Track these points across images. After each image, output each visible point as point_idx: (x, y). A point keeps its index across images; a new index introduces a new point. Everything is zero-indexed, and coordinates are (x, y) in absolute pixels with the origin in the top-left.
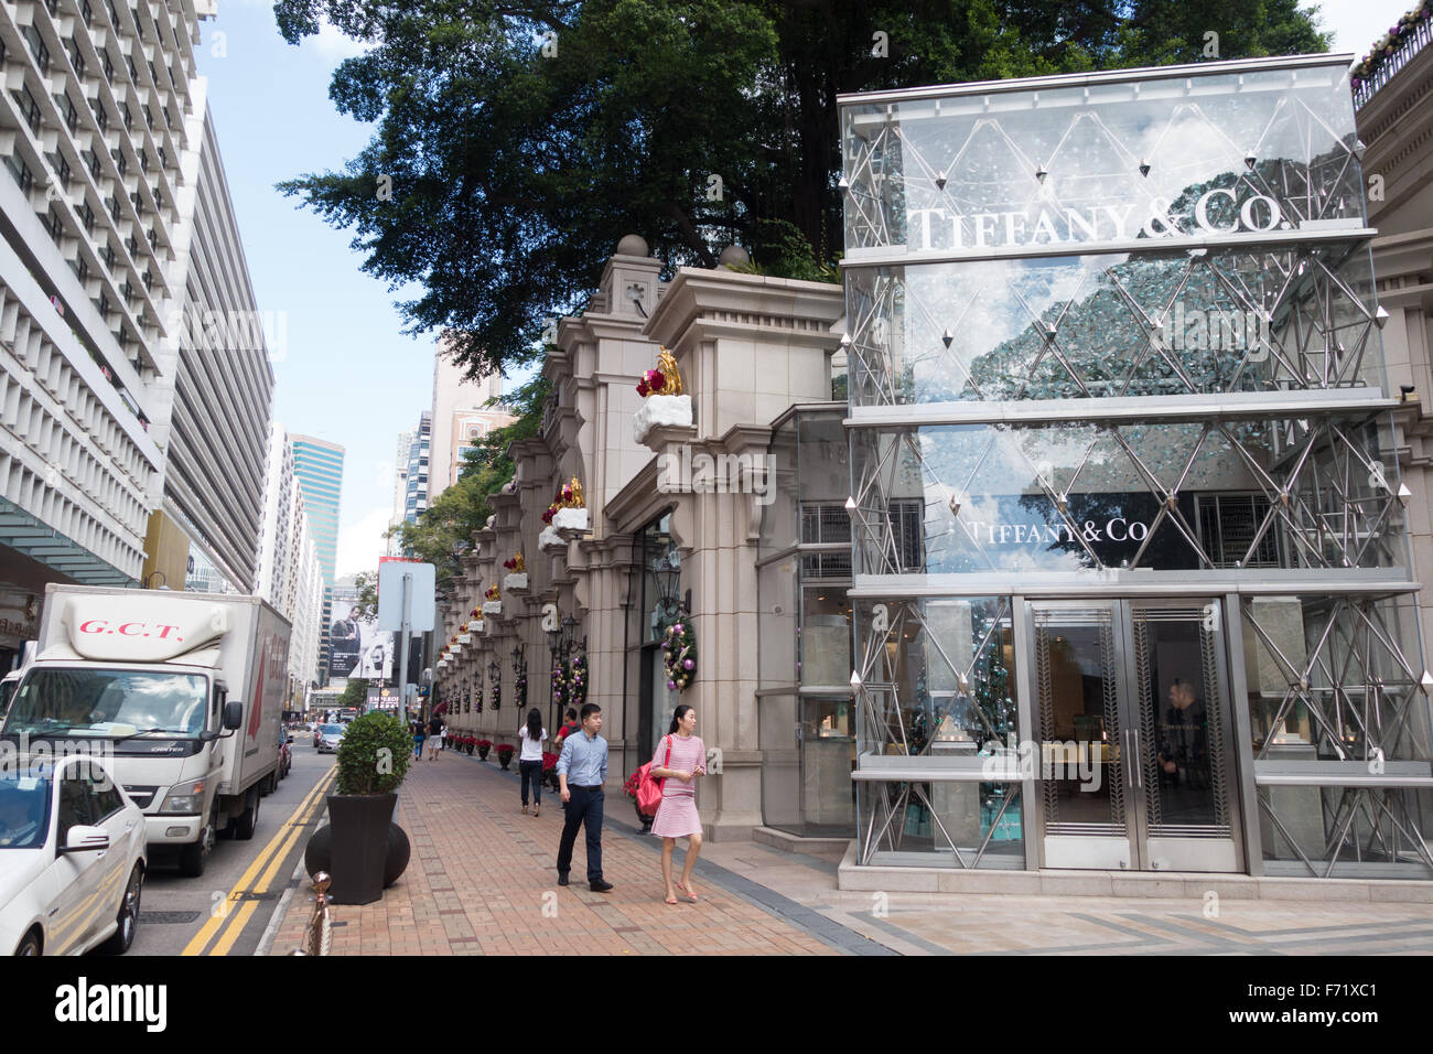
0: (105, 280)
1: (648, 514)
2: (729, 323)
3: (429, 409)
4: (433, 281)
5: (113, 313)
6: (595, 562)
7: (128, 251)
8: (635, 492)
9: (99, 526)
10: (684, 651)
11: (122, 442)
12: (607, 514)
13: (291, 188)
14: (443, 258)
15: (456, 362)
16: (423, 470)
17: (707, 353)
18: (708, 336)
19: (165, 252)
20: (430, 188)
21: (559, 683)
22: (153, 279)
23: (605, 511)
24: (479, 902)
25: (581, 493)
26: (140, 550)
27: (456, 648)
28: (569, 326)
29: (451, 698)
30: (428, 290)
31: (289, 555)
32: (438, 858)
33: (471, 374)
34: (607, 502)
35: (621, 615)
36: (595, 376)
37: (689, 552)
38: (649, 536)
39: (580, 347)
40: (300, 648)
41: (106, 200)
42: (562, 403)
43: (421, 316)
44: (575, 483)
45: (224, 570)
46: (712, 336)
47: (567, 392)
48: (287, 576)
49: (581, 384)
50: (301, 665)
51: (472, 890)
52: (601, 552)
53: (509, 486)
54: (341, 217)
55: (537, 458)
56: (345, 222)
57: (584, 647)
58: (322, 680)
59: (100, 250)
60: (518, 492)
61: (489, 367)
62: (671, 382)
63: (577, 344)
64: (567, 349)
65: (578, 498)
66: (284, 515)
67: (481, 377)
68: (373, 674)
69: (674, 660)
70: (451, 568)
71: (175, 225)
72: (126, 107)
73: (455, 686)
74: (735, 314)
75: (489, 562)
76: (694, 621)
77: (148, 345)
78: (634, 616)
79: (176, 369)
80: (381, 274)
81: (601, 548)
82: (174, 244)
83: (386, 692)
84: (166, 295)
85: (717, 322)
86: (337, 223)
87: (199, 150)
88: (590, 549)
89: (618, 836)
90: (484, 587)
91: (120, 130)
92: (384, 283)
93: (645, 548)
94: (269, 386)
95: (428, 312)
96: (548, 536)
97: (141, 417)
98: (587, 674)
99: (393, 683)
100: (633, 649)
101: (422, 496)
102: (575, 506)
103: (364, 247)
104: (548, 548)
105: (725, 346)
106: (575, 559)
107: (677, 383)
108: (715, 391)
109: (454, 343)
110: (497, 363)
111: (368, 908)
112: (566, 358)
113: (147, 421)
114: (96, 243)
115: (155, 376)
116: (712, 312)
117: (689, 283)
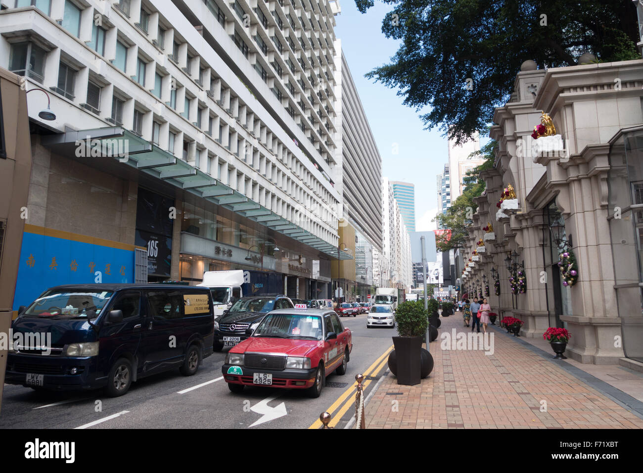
0: (312, 129)
1: (548, 198)
2: (579, 93)
3: (447, 162)
4: (435, 103)
5: (316, 142)
6: (524, 224)
7: (318, 116)
8: (540, 188)
9: (320, 226)
10: (570, 266)
11: (325, 193)
12: (528, 201)
13: (370, 75)
14: (438, 92)
15: (449, 138)
16: (448, 190)
17: (568, 110)
18: (567, 102)
19: (332, 114)
20: (429, 61)
21: (513, 284)
22: (329, 126)
23: (527, 199)
24: (465, 388)
25: (514, 191)
26: (337, 235)
27: (469, 269)
28: (499, 111)
29: (469, 291)
30: (433, 108)
31: (395, 232)
32: (451, 366)
33: (458, 142)
34: (527, 195)
35: (540, 250)
36: (515, 133)
37: (569, 215)
38: (552, 209)
39: (506, 121)
40: (405, 271)
41: (308, 98)
42: (500, 149)
43: (432, 120)
44: (510, 187)
45: (371, 241)
46: (570, 101)
47: (502, 143)
48: (396, 241)
49: (508, 139)
50: (406, 278)
51: (463, 382)
52: (527, 219)
53: (484, 193)
54: (392, 83)
55: (494, 178)
56: (394, 85)
57: (523, 266)
58: (415, 285)
59: (308, 118)
60: (487, 195)
61: (465, 138)
62: (549, 129)
63: (504, 120)
64: (500, 124)
65: (512, 194)
66: (391, 216)
67: (462, 143)
68: (435, 282)
69: (565, 271)
70: (463, 233)
71: (335, 102)
72: (311, 59)
73: (470, 286)
74: (582, 88)
75: (478, 229)
76: (574, 251)
77: (330, 152)
78: (547, 250)
79: (342, 160)
80: (412, 105)
81: (526, 217)
82: (335, 110)
83: (441, 289)
84: (335, 131)
85: (573, 93)
86: (390, 86)
87: (341, 69)
88: (521, 218)
89: (543, 359)
90: (477, 240)
91: (310, 69)
92: (414, 108)
93: (549, 215)
94: (379, 163)
95: (434, 117)
96: (500, 214)
97: (331, 182)
98: (525, 279)
99: (445, 285)
100: (548, 266)
101: (448, 202)
102: (511, 198)
103: (404, 94)
104: (501, 219)
105: (577, 106)
106: (514, 224)
107: (552, 129)
108: (575, 130)
109: (447, 130)
110: (469, 135)
111: (414, 387)
112: (500, 127)
113: (333, 183)
114: (306, 116)
115: (334, 164)
116: (568, 89)
117: (553, 76)
